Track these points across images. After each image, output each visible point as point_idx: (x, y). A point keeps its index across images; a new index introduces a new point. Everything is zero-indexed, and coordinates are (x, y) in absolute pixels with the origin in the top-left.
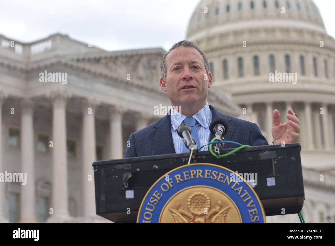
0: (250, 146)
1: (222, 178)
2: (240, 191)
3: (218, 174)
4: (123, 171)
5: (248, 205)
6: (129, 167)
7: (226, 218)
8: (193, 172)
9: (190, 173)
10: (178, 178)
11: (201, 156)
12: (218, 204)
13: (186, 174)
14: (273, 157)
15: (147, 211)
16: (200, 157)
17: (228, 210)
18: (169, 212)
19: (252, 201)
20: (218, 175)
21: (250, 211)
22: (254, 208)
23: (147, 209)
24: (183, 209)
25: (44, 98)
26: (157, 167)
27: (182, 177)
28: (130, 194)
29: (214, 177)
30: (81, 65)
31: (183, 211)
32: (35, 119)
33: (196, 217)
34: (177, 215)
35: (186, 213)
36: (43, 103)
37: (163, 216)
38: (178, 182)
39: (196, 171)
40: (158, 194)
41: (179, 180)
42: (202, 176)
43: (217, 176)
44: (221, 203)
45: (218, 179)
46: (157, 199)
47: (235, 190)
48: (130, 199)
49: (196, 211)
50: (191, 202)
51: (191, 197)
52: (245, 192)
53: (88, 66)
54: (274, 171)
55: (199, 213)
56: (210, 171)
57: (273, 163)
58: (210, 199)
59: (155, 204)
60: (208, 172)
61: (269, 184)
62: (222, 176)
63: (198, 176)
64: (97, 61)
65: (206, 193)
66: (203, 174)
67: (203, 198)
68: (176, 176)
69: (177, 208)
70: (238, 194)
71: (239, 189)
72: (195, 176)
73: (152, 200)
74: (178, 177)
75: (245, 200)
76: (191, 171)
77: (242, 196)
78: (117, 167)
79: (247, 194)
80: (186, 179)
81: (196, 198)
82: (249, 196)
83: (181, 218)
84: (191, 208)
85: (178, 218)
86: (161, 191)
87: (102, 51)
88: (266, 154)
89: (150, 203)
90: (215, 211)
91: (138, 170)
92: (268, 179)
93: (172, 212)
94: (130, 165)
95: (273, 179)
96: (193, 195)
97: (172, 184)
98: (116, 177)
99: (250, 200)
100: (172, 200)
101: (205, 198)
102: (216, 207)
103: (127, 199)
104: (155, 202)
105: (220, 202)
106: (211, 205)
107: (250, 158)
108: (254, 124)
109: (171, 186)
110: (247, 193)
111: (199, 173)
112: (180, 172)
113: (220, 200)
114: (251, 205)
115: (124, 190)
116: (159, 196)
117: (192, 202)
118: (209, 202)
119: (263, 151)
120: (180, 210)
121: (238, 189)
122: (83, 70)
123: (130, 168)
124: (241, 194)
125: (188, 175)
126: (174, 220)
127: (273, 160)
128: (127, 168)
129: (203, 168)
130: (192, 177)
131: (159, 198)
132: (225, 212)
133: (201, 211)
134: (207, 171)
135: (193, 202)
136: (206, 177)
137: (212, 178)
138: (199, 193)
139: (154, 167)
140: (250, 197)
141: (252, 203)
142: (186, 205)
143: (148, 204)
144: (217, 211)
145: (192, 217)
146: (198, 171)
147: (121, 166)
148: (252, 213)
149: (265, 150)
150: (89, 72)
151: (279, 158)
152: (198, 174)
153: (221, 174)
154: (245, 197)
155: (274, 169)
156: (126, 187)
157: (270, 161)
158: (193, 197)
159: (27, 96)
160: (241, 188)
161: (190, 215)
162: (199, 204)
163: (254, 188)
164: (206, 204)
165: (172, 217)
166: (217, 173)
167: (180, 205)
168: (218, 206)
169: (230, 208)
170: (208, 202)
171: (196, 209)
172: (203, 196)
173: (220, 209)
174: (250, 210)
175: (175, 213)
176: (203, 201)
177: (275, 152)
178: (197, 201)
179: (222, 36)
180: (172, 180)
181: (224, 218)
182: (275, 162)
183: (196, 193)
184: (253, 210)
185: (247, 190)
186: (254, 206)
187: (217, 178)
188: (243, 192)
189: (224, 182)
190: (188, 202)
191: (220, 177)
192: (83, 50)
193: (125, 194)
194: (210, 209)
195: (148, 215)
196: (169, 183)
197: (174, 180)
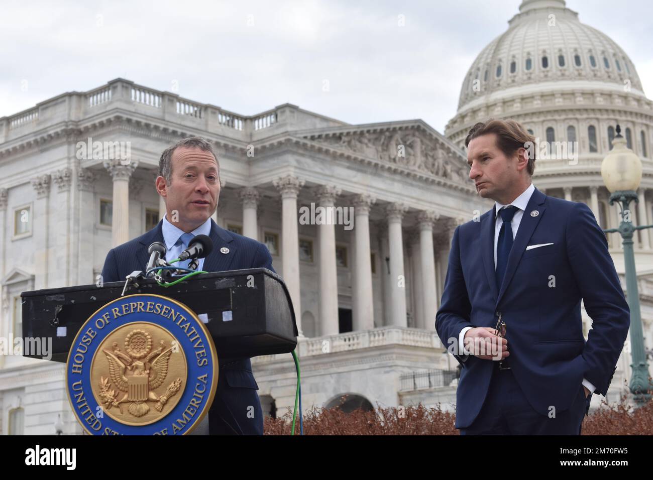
1: (167, 312)
2: (187, 328)
3: (162, 307)
4: (56, 303)
5: (195, 346)
6: (62, 298)
7: (170, 361)
8: (134, 305)
9: (129, 306)
10: (116, 312)
11: (146, 284)
12: (161, 344)
13: (125, 307)
14: (231, 286)
15: (79, 352)
16: (145, 286)
18: (104, 354)
19: (200, 340)
20: (162, 308)
21: (197, 353)
22: (202, 349)
23: (78, 350)
24: (120, 350)
25: (270, 187)
26: (95, 299)
27: (121, 311)
28: (61, 332)
29: (157, 311)
30: (316, 144)
31: (119, 353)
33: (134, 360)
34: (113, 358)
35: (123, 355)
36: (268, 193)
37: (96, 359)
38: (116, 317)
39: (137, 304)
40: (92, 332)
41: (116, 315)
42: (144, 309)
43: (161, 310)
44: (164, 343)
45: (162, 314)
46: (91, 338)
47: (181, 327)
48: (61, 337)
49: (134, 352)
50: (128, 341)
51: (129, 335)
52: (193, 329)
54: (232, 304)
55: (138, 355)
56: (153, 303)
57: (231, 293)
58: (151, 338)
59: (88, 344)
60: (151, 305)
61: (224, 319)
62: (166, 309)
63: (138, 310)
64: (338, 138)
65: (147, 330)
66: (145, 307)
67: (143, 337)
68: (113, 310)
69: (113, 349)
70: (184, 332)
71: (186, 326)
72: (135, 309)
73: (85, 339)
74: (115, 310)
75: (192, 340)
76: (131, 304)
77: (188, 335)
78: (48, 298)
79: (194, 332)
80: (125, 313)
81: (135, 336)
82: (196, 335)
83: (116, 362)
84: (128, 349)
85: (113, 361)
86: (95, 328)
87: (344, 125)
88: (223, 282)
89: (82, 343)
90: (156, 353)
91: (73, 301)
92: (223, 313)
93: (107, 354)
94: (63, 296)
95: (230, 312)
96: (131, 333)
97: (108, 319)
98: (47, 310)
99: (198, 339)
100: (108, 339)
101: (146, 336)
102: (158, 348)
103: (58, 337)
104: (89, 341)
105: (162, 342)
106: (152, 345)
107: (204, 287)
109: (107, 322)
110: (194, 330)
111: (140, 305)
113: (162, 339)
114: (198, 345)
115: (54, 326)
116: (93, 334)
117: (130, 342)
118: (150, 342)
119: (220, 279)
120: (116, 351)
121: (184, 326)
122: (320, 150)
123: (64, 300)
124: (188, 331)
125: (127, 308)
126: (108, 363)
127: (231, 289)
128: (60, 300)
129: (146, 299)
130: (132, 311)
131: (93, 337)
132: (168, 354)
133: (140, 353)
134: (149, 303)
135: (132, 342)
136: (148, 310)
137: (155, 312)
138: (139, 330)
139: (91, 298)
140: (198, 336)
141: (200, 342)
142: (123, 346)
143: (80, 344)
144: (158, 353)
145: (130, 360)
146: (139, 303)
147: (53, 298)
148: (199, 354)
149: (222, 278)
150: (327, 152)
151: (238, 286)
152: (139, 307)
153: (165, 307)
154: (191, 336)
155: (231, 300)
156: (56, 323)
157: (226, 290)
158: (132, 336)
159: (249, 184)
160: (188, 324)
161: (127, 357)
162: (138, 344)
163: (206, 325)
164: (146, 344)
165: (107, 360)
166: (161, 305)
167: (116, 346)
168: (160, 347)
170: (148, 342)
171: (135, 351)
172: (143, 334)
173: (162, 351)
174: (197, 351)
175: (110, 356)
176: (144, 341)
177: (233, 279)
178: (136, 341)
179: (505, 102)
180: (109, 315)
181: (166, 361)
182: (234, 292)
183: (135, 331)
184: (201, 352)
185: (194, 327)
186: (203, 346)
187: (161, 312)
188: (190, 330)
189: (169, 317)
190: (126, 342)
191: (164, 310)
192: (320, 125)
193: (56, 331)
194: (151, 350)
195: (79, 358)
196: (105, 319)
197: (111, 314)
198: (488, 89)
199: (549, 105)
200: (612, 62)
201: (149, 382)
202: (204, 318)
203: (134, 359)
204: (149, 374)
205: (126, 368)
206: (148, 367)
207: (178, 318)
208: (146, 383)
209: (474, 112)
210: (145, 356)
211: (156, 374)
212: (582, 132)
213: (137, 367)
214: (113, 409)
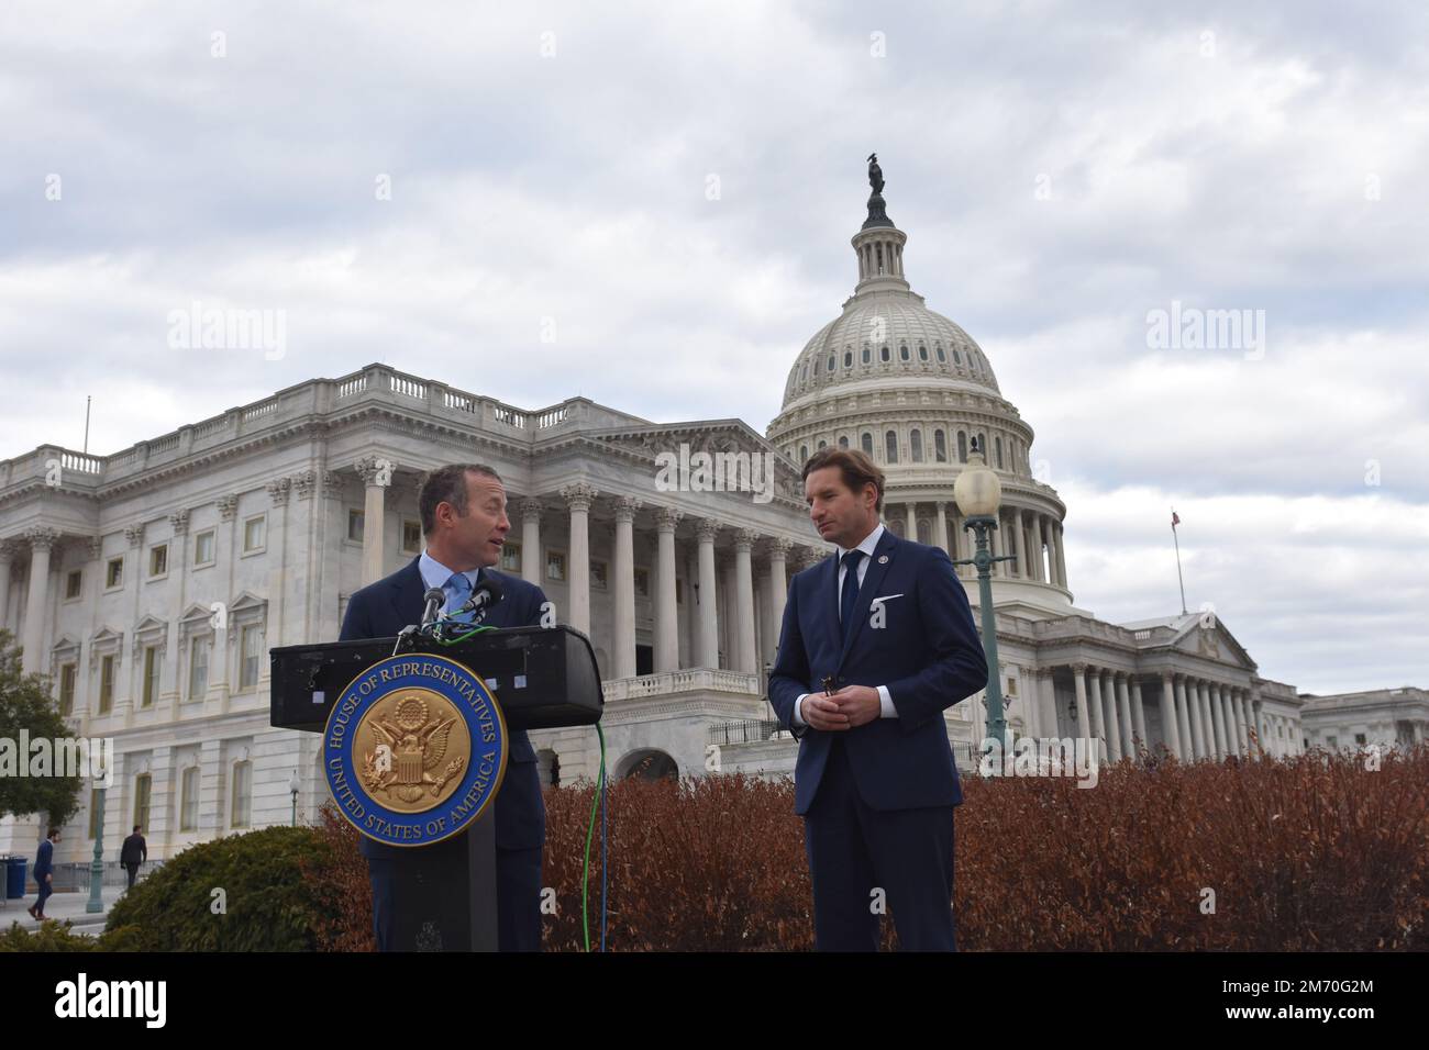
0: (496, 628)
1: (447, 676)
2: (471, 696)
3: (442, 669)
4: (312, 662)
5: (481, 718)
6: (319, 656)
7: (449, 735)
8: (407, 667)
9: (402, 668)
11: (422, 642)
12: (439, 714)
13: (397, 668)
14: (525, 645)
15: (338, 722)
16: (421, 644)
17: (452, 723)
18: (370, 726)
19: (487, 711)
20: (441, 672)
21: (483, 726)
22: (489, 721)
23: (338, 720)
24: (388, 722)
25: (556, 497)
26: (359, 658)
27: (391, 674)
28: (318, 697)
29: (435, 674)
30: (613, 447)
32: (543, 530)
33: (406, 734)
34: (380, 730)
35: (393, 727)
36: (553, 505)
37: (360, 732)
38: (384, 681)
39: (411, 665)
40: (356, 698)
41: (385, 678)
42: (419, 672)
43: (439, 673)
44: (444, 713)
45: (441, 678)
46: (354, 705)
47: (464, 694)
48: (318, 705)
49: (406, 724)
50: (399, 711)
51: (400, 703)
52: (478, 698)
53: (623, 448)
54: (526, 667)
55: (411, 728)
56: (431, 665)
57: (525, 654)
58: (427, 708)
59: (351, 713)
60: (428, 667)
61: (517, 686)
62: (446, 672)
63: (412, 673)
64: (638, 440)
65: (423, 698)
66: (420, 669)
67: (417, 706)
68: (382, 672)
69: (380, 719)
70: (468, 701)
71: (470, 693)
72: (408, 672)
73: (346, 706)
74: (384, 673)
75: (477, 710)
76: (404, 665)
77: (473, 704)
78: (303, 656)
79: (480, 701)
80: (395, 676)
81: (408, 705)
82: (482, 704)
83: (384, 735)
84: (399, 720)
85: (380, 734)
86: (359, 694)
87: (647, 424)
88: (515, 641)
89: (343, 711)
90: (433, 725)
91: (333, 661)
92: (516, 678)
93: (373, 726)
94: (321, 653)
95: (524, 677)
96: (403, 701)
97: (375, 683)
98: (302, 671)
99: (484, 709)
100: (375, 708)
101: (421, 705)
102: (435, 719)
103: (314, 704)
104: (351, 710)
105: (440, 712)
106: (428, 716)
107: (492, 646)
108: (539, 588)
109: (375, 687)
110: (480, 699)
111: (414, 668)
112: (387, 665)
113: (441, 709)
114: (484, 717)
115: (311, 690)
116: (356, 701)
117: (401, 712)
118: (426, 712)
119: (512, 636)
120: (383, 723)
121: (467, 693)
122: (617, 454)
123: (321, 658)
124: (473, 699)
125: (399, 671)
126: (374, 737)
127: (525, 650)
128: (317, 658)
129: (421, 660)
130: (405, 674)
131: (356, 704)
132: (447, 727)
133: (413, 725)
134: (425, 664)
135: (403, 712)
136: (424, 673)
137: (432, 675)
138: (412, 697)
139: (355, 657)
140: (484, 706)
141: (487, 714)
142: (393, 716)
143: (341, 713)
144: (435, 725)
145: (400, 733)
146: (413, 664)
147: (308, 656)
148: (485, 728)
149: (515, 635)
150: (626, 456)
151: (534, 646)
153: (445, 669)
154: (476, 706)
155: (526, 663)
156: (313, 686)
157: (519, 651)
158: (404, 704)
159: (531, 493)
160: (473, 691)
161: (398, 730)
162: (412, 714)
163: (494, 692)
164: (421, 715)
165: (373, 733)
166: (440, 668)
167: (384, 715)
168: (438, 718)
169: (455, 721)
170: (423, 712)
171: (407, 722)
172: (417, 702)
173: (440, 723)
174: (483, 724)
175: (377, 728)
176: (418, 711)
178: (409, 710)
179: (838, 400)
180: (376, 678)
181: (445, 735)
182: (528, 653)
183: (407, 698)
184: (487, 725)
185: (480, 696)
186: (490, 718)
187: (440, 676)
188: (474, 697)
189: (449, 682)
190: (396, 711)
191: (443, 674)
192: (617, 423)
193: (312, 696)
194: (427, 721)
195: (338, 730)
196: (371, 683)
197: (379, 677)
198: (819, 385)
199: (890, 405)
200: (963, 355)
201: (423, 759)
202: (492, 683)
203: (406, 732)
204: (424, 750)
205: (396, 743)
206: (422, 742)
207: (461, 683)
208: (420, 761)
209: (802, 410)
210: (420, 729)
211: (433, 750)
212: (928, 438)
213: (409, 742)
214: (379, 793)
